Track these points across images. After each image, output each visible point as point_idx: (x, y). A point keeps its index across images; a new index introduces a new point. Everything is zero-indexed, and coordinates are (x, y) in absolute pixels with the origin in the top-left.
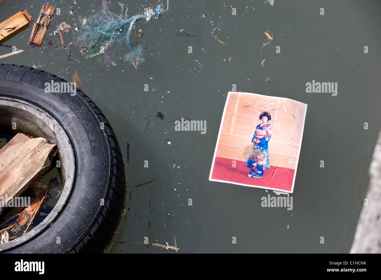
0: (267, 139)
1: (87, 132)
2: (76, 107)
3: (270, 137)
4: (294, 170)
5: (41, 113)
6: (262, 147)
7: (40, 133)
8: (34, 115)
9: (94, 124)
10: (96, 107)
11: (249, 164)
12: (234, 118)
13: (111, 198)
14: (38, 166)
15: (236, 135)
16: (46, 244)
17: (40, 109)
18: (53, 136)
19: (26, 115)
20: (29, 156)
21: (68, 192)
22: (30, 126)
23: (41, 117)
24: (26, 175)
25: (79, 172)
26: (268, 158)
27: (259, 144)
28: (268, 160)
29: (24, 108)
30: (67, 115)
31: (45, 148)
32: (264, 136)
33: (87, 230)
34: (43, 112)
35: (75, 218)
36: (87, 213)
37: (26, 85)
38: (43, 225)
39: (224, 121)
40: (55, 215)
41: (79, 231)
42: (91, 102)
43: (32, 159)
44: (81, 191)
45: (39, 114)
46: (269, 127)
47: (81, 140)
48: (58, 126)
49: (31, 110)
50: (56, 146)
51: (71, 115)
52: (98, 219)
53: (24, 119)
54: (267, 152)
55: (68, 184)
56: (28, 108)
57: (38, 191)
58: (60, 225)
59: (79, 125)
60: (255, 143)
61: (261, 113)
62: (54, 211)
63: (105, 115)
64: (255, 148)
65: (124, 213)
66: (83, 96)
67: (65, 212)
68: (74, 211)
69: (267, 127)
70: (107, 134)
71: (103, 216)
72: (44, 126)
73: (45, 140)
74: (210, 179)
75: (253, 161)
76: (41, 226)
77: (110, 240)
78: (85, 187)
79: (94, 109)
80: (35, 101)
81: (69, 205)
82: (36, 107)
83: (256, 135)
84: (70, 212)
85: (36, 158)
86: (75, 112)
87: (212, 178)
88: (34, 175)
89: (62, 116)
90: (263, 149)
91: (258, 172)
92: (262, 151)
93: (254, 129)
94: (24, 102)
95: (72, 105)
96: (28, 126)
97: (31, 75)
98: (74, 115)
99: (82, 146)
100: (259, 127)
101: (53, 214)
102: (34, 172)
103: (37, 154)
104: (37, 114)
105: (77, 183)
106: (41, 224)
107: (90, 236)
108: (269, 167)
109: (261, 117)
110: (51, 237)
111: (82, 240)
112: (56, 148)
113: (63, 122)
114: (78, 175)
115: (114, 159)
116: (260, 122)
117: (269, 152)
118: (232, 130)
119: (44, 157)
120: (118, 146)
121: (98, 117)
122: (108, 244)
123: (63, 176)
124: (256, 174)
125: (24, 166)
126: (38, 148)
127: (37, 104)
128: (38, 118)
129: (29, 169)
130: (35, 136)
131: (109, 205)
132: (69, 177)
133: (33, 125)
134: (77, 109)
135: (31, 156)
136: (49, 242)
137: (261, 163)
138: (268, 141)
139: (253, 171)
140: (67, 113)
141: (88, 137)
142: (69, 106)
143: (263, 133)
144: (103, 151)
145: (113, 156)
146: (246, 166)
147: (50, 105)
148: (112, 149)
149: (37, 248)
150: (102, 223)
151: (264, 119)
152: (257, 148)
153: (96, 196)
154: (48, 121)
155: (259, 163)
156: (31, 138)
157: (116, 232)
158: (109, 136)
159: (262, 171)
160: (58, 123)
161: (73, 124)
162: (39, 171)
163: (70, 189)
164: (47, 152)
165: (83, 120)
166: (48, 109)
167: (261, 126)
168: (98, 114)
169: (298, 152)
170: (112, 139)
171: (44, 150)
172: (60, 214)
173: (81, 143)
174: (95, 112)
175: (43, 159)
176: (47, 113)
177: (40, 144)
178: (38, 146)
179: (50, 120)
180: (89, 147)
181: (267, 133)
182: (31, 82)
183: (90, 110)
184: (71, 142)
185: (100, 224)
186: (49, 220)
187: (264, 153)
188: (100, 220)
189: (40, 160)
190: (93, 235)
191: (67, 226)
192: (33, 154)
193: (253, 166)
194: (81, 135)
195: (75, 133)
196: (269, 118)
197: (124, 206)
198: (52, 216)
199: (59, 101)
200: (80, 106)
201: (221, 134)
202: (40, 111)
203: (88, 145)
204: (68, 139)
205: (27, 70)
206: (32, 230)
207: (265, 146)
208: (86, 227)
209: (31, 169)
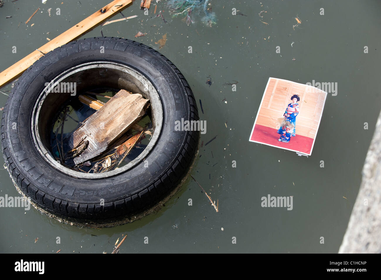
0: (295, 115)
1: (173, 92)
2: (165, 72)
3: (298, 113)
4: (313, 139)
5: (139, 76)
6: (291, 120)
7: (137, 90)
8: (134, 77)
9: (178, 86)
10: (181, 74)
11: (280, 132)
12: (272, 97)
13: (188, 142)
14: (135, 115)
15: (272, 110)
16: (139, 174)
17: (139, 73)
18: (147, 93)
19: (128, 76)
20: (129, 107)
21: (157, 137)
22: (131, 85)
23: (139, 78)
24: (126, 121)
25: (166, 122)
26: (295, 129)
27: (289, 118)
28: (294, 130)
29: (127, 71)
30: (158, 78)
31: (141, 102)
32: (294, 112)
33: (170, 166)
34: (140, 75)
35: (161, 156)
36: (170, 153)
37: (129, 54)
38: (138, 160)
39: (264, 98)
40: (147, 153)
41: (164, 166)
42: (177, 69)
43: (131, 109)
44: (167, 136)
45: (138, 76)
46: (298, 106)
47: (168, 98)
48: (151, 86)
49: (132, 73)
50: (149, 100)
51: (162, 79)
52: (178, 157)
53: (126, 79)
54: (295, 124)
55: (158, 130)
56: (130, 71)
57: (135, 131)
58: (150, 161)
59: (167, 87)
60: (286, 116)
61: (292, 95)
62: (146, 150)
63: (186, 79)
64: (286, 120)
65: (198, 154)
66: (171, 64)
67: (155, 151)
68: (161, 151)
69: (296, 106)
70: (188, 95)
71: (182, 155)
72: (141, 85)
73: (141, 95)
74: (250, 140)
75: (283, 129)
76: (136, 161)
77: (187, 173)
78: (170, 133)
79: (179, 75)
80: (135, 67)
81: (158, 146)
82: (136, 71)
83: (287, 111)
84: (158, 152)
85: (134, 108)
86: (165, 77)
87: (251, 140)
88: (132, 121)
89: (155, 79)
90: (291, 121)
91: (287, 138)
92: (291, 123)
93: (286, 106)
94: (127, 67)
95: (162, 71)
96: (129, 84)
97: (132, 46)
98: (164, 79)
99: (169, 102)
100: (290, 105)
101: (145, 152)
102: (132, 119)
103: (135, 106)
104: (136, 77)
105: (164, 130)
106: (137, 158)
107: (172, 170)
108: (295, 135)
109: (292, 98)
110: (144, 169)
111: (166, 173)
112: (149, 102)
113: (155, 84)
114: (165, 124)
115: (192, 113)
116: (291, 102)
117: (296, 124)
118: (269, 106)
119: (140, 108)
120: (196, 103)
121: (182, 81)
122: (185, 176)
123: (154, 124)
124: (285, 139)
125: (125, 114)
126: (135, 101)
127: (137, 69)
128: (136, 79)
129: (128, 117)
130: (134, 92)
131: (187, 148)
132: (158, 125)
133: (133, 84)
134: (165, 75)
135: (130, 107)
136: (141, 172)
137: (289, 132)
138: (296, 116)
139: (283, 137)
140: (159, 77)
141: (174, 96)
142: (160, 72)
143: (293, 110)
144: (184, 107)
145: (192, 111)
146: (278, 133)
147: (146, 70)
148: (191, 105)
149: (133, 177)
150: (181, 160)
151: (295, 100)
152: (287, 120)
153: (178, 140)
154: (144, 82)
155: (288, 132)
156: (131, 94)
157: (191, 167)
158: (189, 96)
159: (290, 137)
160: (151, 84)
161: (163, 86)
162: (136, 119)
163: (158, 134)
164: (143, 105)
165: (170, 82)
166: (145, 73)
167: (292, 104)
168: (181, 79)
169: (317, 127)
170: (191, 98)
171: (140, 103)
172: (150, 152)
173: (168, 100)
174: (179, 77)
175: (139, 110)
176: (143, 76)
177: (137, 98)
178: (136, 100)
179: (145, 81)
180: (174, 103)
181: (296, 110)
182: (132, 52)
183: (175, 76)
184: (161, 99)
185: (180, 161)
186: (142, 156)
187: (292, 124)
188: (180, 158)
189: (137, 111)
190: (175, 169)
191: (156, 161)
192: (132, 106)
193: (283, 133)
194: (168, 94)
195: (163, 92)
196: (298, 99)
197: (198, 148)
198: (145, 153)
199: (153, 67)
200: (169, 72)
201: (261, 108)
202: (139, 74)
203: (173, 102)
204: (158, 96)
205: (130, 43)
206: (130, 163)
207: (293, 119)
208: (169, 164)
209: (130, 117)
